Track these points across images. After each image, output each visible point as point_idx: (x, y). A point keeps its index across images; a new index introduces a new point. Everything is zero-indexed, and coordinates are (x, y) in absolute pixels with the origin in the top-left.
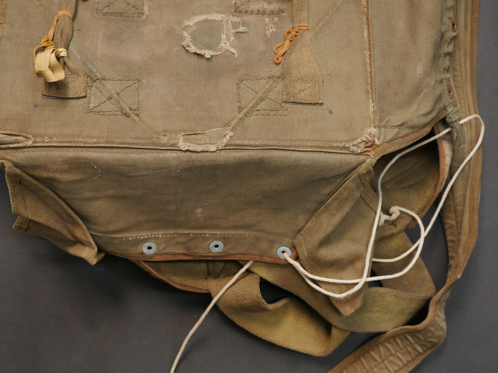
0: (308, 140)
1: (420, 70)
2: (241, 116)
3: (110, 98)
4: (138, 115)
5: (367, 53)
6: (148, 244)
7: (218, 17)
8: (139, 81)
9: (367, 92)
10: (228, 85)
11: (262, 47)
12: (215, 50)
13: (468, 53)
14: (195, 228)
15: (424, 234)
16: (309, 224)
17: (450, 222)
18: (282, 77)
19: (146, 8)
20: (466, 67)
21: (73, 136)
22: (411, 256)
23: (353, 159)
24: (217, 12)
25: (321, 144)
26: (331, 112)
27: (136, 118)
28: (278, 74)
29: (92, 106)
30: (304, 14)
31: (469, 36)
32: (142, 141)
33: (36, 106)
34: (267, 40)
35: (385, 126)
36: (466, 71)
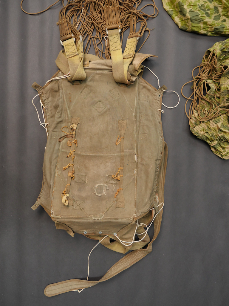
0: (120, 217)
1: (147, 200)
2: (106, 211)
3: (78, 206)
4: (84, 210)
5: (135, 195)
6: (85, 232)
7: (102, 184)
8: (84, 201)
9: (134, 205)
10: (104, 202)
11: (112, 193)
12: (101, 194)
13: (162, 183)
14: (96, 229)
15: (147, 229)
16: (121, 231)
17: (155, 224)
18: (116, 201)
19: (86, 182)
20: (161, 187)
21: (70, 216)
22: (145, 233)
23: (130, 222)
24: (102, 183)
25: (123, 218)
26: (126, 210)
27: (83, 211)
28: (115, 200)
29: (74, 208)
30: (122, 185)
31: (163, 179)
32: (84, 217)
33: (62, 208)
34: (113, 191)
35: (138, 213)
36: (161, 188)
